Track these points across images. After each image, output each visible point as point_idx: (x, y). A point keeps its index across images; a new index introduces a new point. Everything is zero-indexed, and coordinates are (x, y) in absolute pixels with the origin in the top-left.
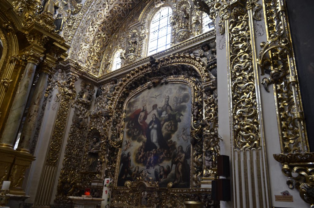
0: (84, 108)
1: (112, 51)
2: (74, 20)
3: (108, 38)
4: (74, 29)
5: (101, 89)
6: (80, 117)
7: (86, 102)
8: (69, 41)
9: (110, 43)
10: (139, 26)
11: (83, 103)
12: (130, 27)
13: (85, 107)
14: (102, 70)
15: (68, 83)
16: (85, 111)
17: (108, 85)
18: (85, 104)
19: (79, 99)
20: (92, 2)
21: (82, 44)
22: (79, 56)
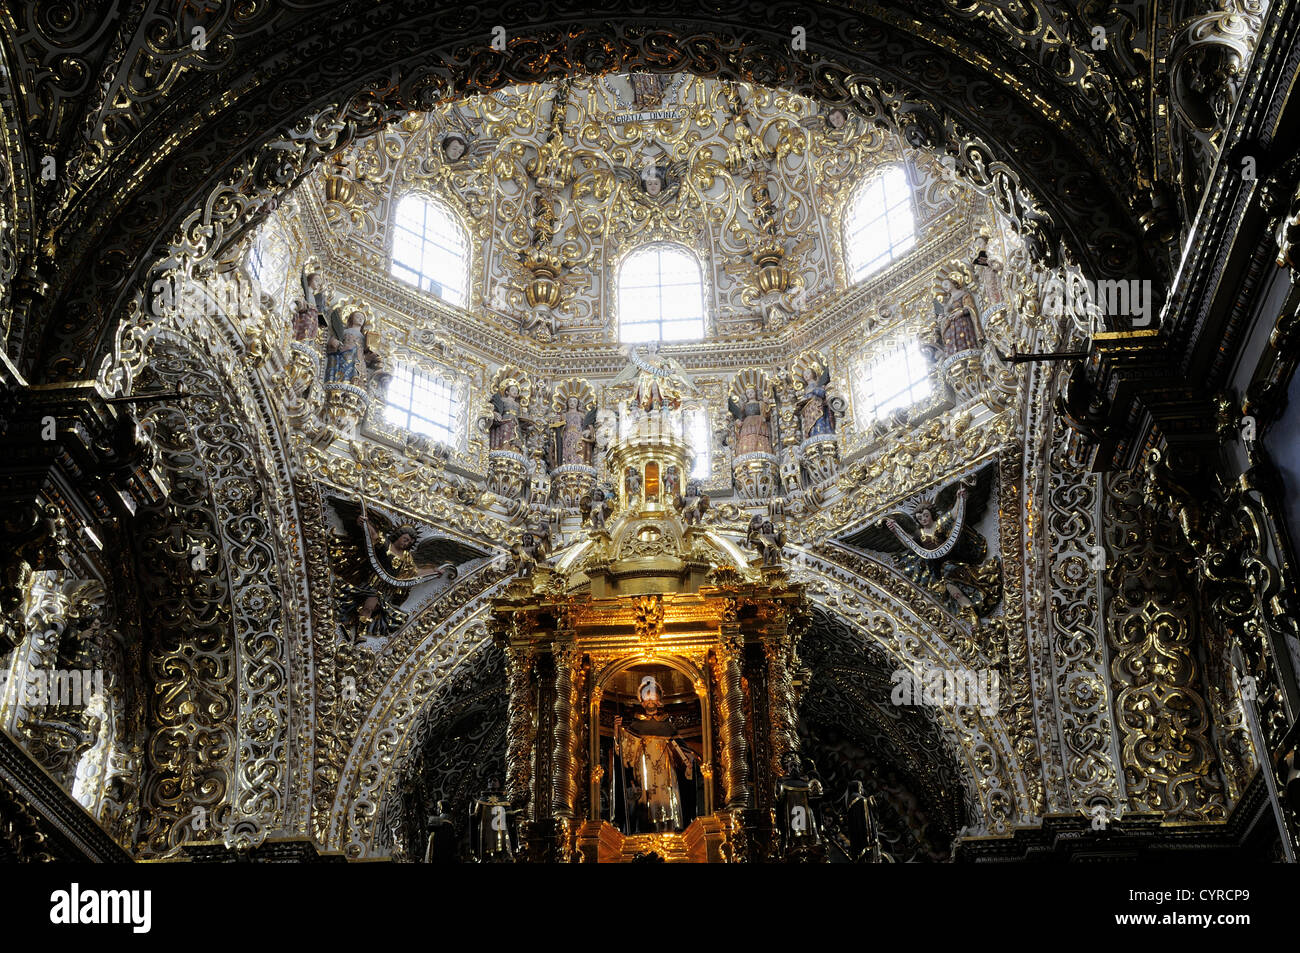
2: (1001, 632)
4: (1018, 670)
8: (1026, 727)
21: (1070, 724)
22: (1084, 778)
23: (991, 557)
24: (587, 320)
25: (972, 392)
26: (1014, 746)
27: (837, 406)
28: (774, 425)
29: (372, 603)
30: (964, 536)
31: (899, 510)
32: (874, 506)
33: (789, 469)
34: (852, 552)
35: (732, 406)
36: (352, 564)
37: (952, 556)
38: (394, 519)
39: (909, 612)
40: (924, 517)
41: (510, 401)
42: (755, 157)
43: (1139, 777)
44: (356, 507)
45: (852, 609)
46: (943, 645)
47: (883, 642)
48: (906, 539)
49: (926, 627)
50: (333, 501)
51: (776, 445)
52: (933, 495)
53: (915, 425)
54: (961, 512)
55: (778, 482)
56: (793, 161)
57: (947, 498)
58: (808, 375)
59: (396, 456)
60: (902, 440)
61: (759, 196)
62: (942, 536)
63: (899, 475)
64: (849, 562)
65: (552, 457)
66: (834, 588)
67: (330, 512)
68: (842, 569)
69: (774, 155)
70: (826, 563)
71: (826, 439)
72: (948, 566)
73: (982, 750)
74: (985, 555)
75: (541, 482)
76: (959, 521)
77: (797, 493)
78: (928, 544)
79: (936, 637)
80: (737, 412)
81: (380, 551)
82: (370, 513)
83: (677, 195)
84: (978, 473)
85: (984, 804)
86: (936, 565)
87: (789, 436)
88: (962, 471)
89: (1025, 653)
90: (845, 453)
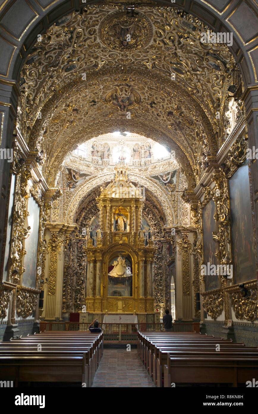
15: (183, 240)
21: (183, 212)
22: (184, 220)
23: (174, 183)
26: (174, 213)
27: (152, 153)
28: (140, 154)
29: (72, 184)
30: (170, 180)
31: (160, 174)
32: (156, 173)
33: (143, 163)
34: (152, 179)
35: (134, 150)
36: (69, 178)
37: (168, 183)
38: (76, 171)
39: (160, 189)
40: (164, 176)
41: (95, 146)
43: (192, 219)
44: (71, 169)
45: (151, 188)
46: (165, 195)
47: (156, 194)
48: (161, 179)
49: (163, 192)
50: (67, 168)
51: (140, 157)
52: (166, 173)
53: (164, 160)
54: (170, 176)
55: (141, 165)
57: (168, 174)
58: (147, 146)
59: (77, 160)
60: (162, 162)
62: (167, 180)
63: (161, 168)
64: (151, 180)
65: (102, 157)
66: (148, 184)
67: (67, 170)
68: (150, 181)
70: (147, 180)
71: (149, 159)
73: (170, 213)
74: (173, 183)
75: (100, 162)
76: (170, 178)
77: (144, 167)
78: (164, 180)
79: (164, 194)
80: (134, 151)
81: (74, 176)
82: (73, 170)
84: (173, 171)
85: (169, 222)
86: (165, 184)
87: (143, 156)
88: (171, 170)
89: (178, 199)
90: (152, 162)
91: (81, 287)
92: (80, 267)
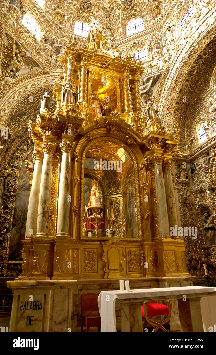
0: (185, 188)
1: (192, 126)
3: (184, 116)
5: (194, 165)
6: (184, 196)
7: (185, 181)
9: (188, 119)
10: (213, 92)
11: (183, 183)
12: (203, 97)
13: (186, 186)
14: (189, 146)
16: (187, 190)
17: (200, 159)
18: (185, 183)
19: (178, 180)
20: (162, 90)
23: (153, 95)
24: (67, 29)
25: (159, 58)
29: (11, 67)
37: (146, 93)
38: (21, 47)
42: (109, 8)
44: (13, 39)
50: (7, 34)
52: (145, 79)
54: (151, 83)
56: (117, 11)
57: (148, 80)
61: (108, 16)
62: (145, 89)
65: (57, 53)
67: (6, 37)
69: (113, 9)
72: (144, 95)
75: (54, 56)
76: (150, 85)
81: (16, 54)
83: (90, 11)
84: (157, 75)
86: (142, 95)
88: (153, 74)
91: (3, 238)
92: (5, 210)
